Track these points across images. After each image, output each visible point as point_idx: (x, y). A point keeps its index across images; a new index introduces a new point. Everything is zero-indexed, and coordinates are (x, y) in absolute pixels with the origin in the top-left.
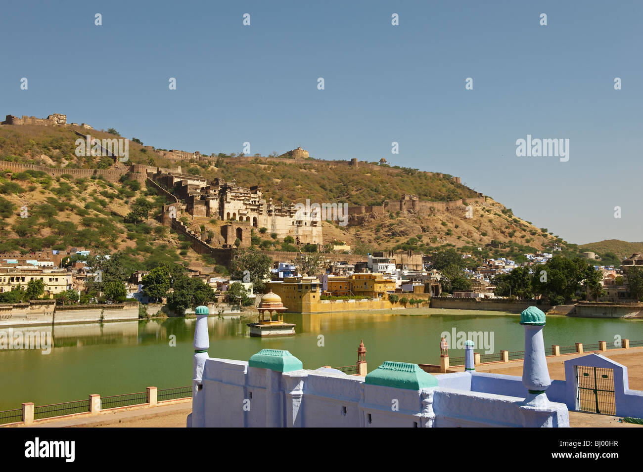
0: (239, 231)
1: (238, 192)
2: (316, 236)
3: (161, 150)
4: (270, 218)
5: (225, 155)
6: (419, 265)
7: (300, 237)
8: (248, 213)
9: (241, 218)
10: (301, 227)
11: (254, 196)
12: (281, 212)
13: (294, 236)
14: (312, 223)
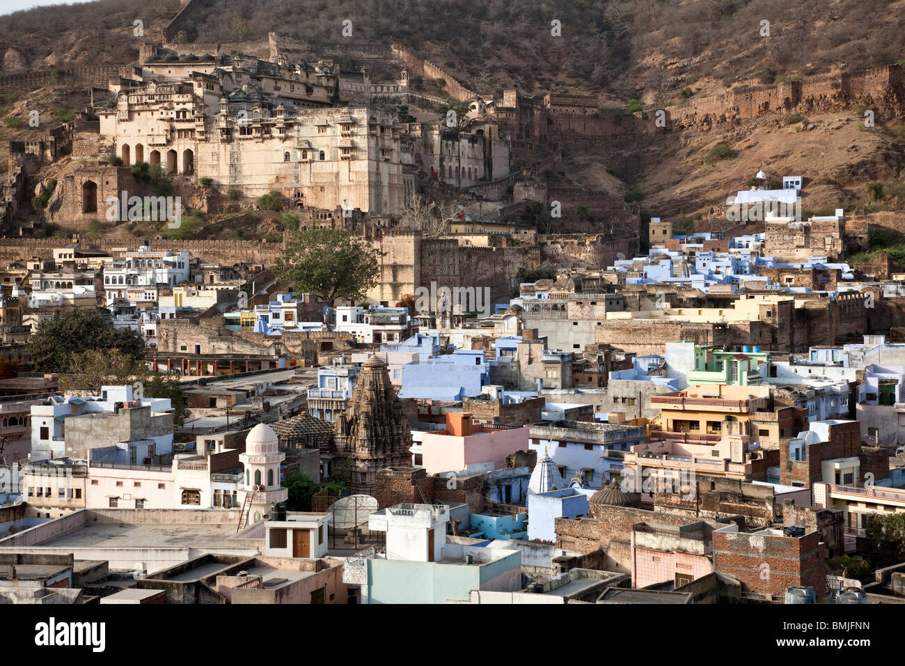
1: (144, 93)
2: (349, 187)
4: (225, 150)
7: (306, 192)
8: (169, 142)
9: (156, 155)
10: (308, 165)
11: (181, 99)
12: (254, 130)
13: (289, 189)
14: (340, 152)
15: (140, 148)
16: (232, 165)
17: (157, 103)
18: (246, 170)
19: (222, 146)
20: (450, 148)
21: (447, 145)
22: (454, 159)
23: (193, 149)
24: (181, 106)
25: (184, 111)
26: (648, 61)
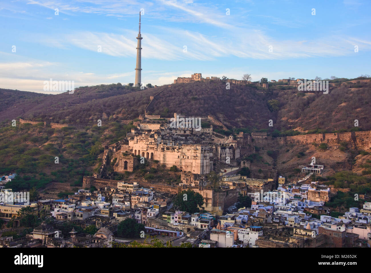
1: (141, 136)
2: (195, 167)
7: (183, 167)
8: (147, 150)
9: (143, 153)
10: (184, 160)
11: (151, 139)
12: (170, 149)
13: (178, 166)
14: (193, 157)
15: (139, 151)
16: (163, 158)
17: (144, 139)
18: (167, 160)
19: (161, 153)
20: (223, 151)
21: (222, 151)
22: (224, 155)
23: (153, 153)
24: (151, 141)
25: (152, 142)
26: (283, 119)
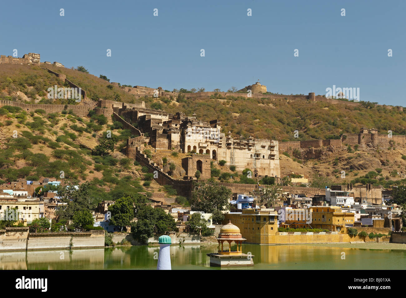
0: (199, 163)
1: (198, 125)
2: (274, 169)
3: (126, 86)
4: (229, 151)
5: (186, 90)
6: (378, 199)
7: (258, 170)
8: (207, 146)
9: (201, 151)
10: (259, 160)
12: (240, 145)
13: (252, 168)
14: (270, 156)
15: (195, 147)
16: (231, 158)
18: (236, 160)
23: (216, 150)
